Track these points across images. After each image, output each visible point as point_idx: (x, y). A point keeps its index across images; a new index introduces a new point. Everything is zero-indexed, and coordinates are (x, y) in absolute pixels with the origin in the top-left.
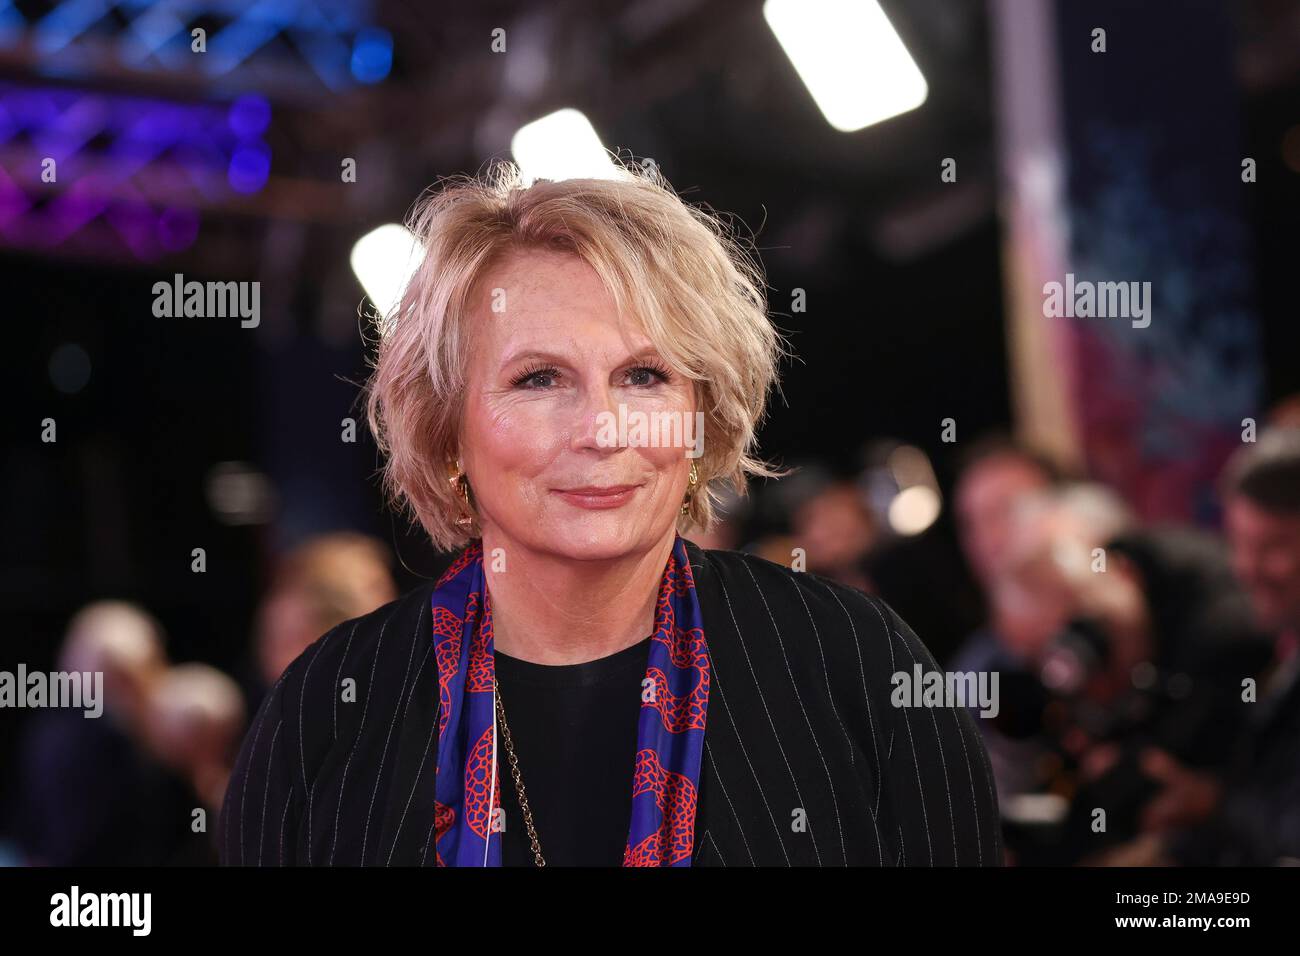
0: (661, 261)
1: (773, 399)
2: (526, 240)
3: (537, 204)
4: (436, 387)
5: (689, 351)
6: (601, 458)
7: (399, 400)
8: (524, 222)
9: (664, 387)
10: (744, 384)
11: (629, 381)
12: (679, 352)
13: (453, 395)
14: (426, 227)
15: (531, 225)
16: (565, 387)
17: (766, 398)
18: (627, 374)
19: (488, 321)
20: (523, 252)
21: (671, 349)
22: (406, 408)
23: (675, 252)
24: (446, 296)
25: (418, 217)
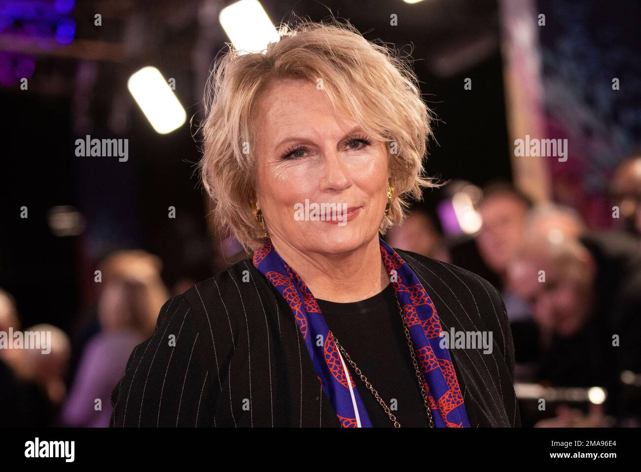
0: (358, 77)
1: (430, 143)
2: (280, 75)
3: (284, 53)
4: (240, 163)
5: (379, 125)
6: (338, 193)
7: (219, 173)
8: (278, 63)
9: (368, 147)
10: (413, 139)
11: (348, 147)
12: (374, 127)
13: (250, 168)
14: (222, 73)
15: (281, 66)
16: (312, 155)
17: (426, 144)
18: (347, 144)
19: (263, 123)
20: (279, 82)
21: (370, 127)
22: (224, 176)
23: (364, 72)
24: (239, 112)
25: (217, 68)
